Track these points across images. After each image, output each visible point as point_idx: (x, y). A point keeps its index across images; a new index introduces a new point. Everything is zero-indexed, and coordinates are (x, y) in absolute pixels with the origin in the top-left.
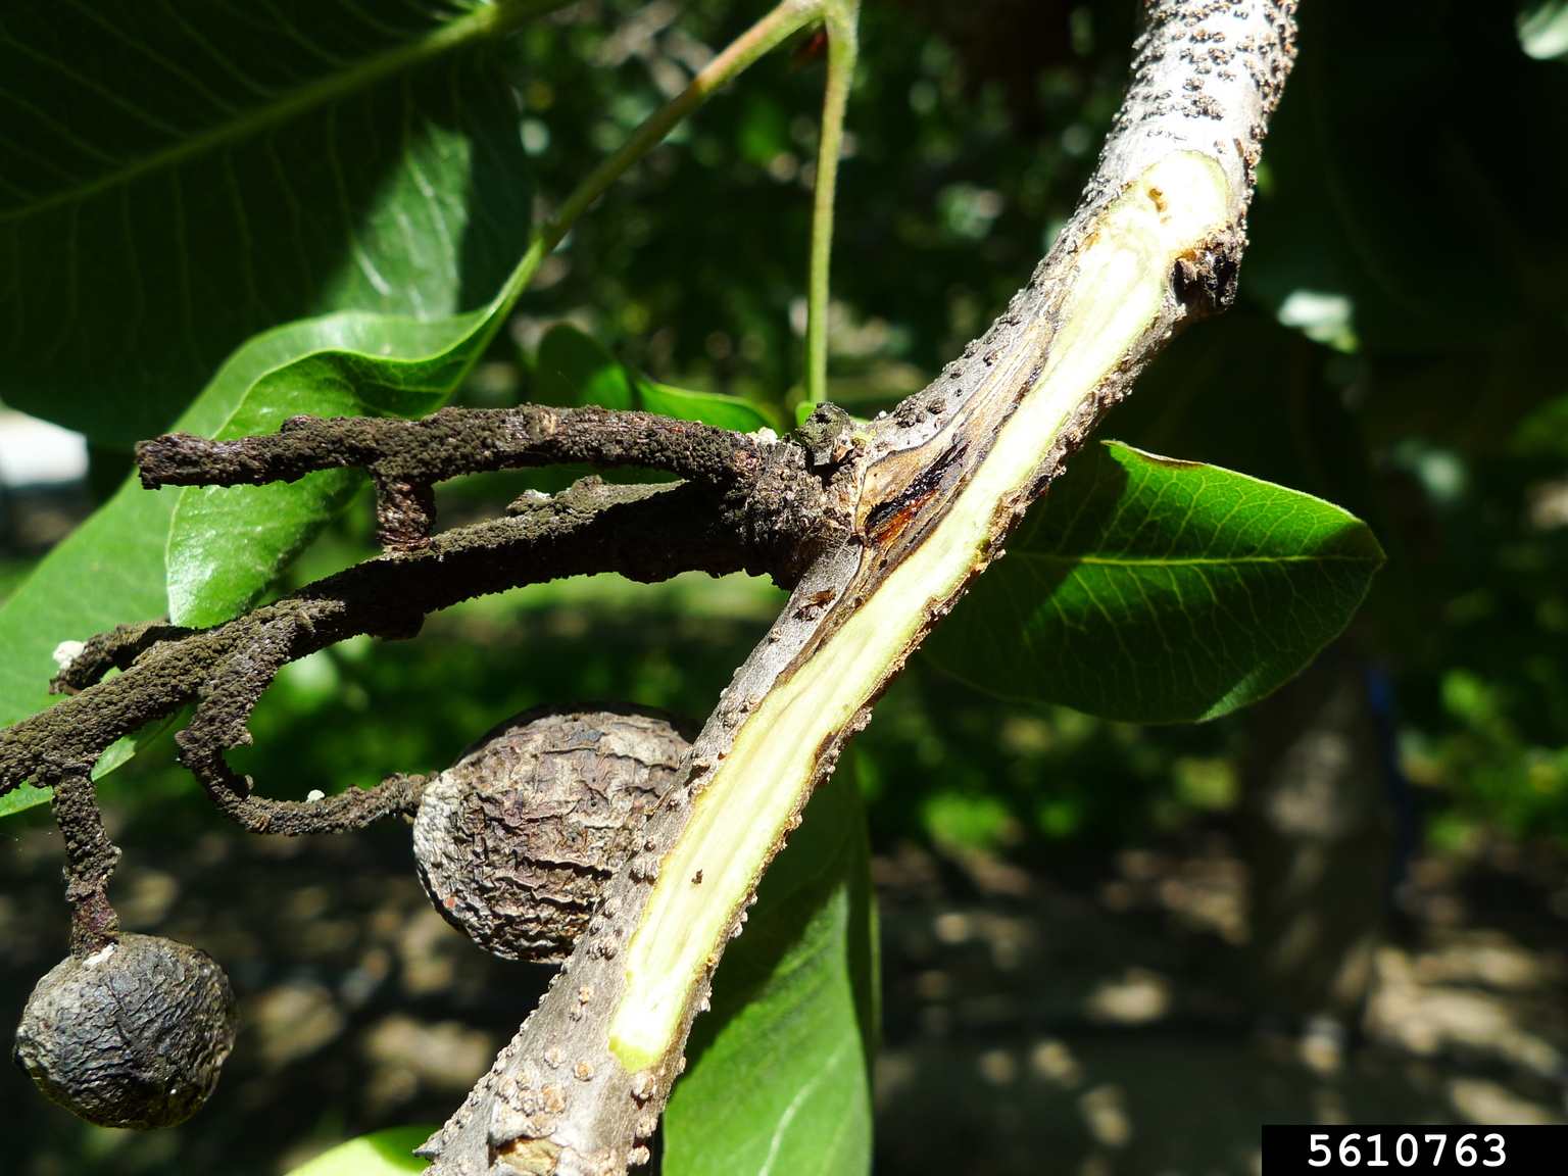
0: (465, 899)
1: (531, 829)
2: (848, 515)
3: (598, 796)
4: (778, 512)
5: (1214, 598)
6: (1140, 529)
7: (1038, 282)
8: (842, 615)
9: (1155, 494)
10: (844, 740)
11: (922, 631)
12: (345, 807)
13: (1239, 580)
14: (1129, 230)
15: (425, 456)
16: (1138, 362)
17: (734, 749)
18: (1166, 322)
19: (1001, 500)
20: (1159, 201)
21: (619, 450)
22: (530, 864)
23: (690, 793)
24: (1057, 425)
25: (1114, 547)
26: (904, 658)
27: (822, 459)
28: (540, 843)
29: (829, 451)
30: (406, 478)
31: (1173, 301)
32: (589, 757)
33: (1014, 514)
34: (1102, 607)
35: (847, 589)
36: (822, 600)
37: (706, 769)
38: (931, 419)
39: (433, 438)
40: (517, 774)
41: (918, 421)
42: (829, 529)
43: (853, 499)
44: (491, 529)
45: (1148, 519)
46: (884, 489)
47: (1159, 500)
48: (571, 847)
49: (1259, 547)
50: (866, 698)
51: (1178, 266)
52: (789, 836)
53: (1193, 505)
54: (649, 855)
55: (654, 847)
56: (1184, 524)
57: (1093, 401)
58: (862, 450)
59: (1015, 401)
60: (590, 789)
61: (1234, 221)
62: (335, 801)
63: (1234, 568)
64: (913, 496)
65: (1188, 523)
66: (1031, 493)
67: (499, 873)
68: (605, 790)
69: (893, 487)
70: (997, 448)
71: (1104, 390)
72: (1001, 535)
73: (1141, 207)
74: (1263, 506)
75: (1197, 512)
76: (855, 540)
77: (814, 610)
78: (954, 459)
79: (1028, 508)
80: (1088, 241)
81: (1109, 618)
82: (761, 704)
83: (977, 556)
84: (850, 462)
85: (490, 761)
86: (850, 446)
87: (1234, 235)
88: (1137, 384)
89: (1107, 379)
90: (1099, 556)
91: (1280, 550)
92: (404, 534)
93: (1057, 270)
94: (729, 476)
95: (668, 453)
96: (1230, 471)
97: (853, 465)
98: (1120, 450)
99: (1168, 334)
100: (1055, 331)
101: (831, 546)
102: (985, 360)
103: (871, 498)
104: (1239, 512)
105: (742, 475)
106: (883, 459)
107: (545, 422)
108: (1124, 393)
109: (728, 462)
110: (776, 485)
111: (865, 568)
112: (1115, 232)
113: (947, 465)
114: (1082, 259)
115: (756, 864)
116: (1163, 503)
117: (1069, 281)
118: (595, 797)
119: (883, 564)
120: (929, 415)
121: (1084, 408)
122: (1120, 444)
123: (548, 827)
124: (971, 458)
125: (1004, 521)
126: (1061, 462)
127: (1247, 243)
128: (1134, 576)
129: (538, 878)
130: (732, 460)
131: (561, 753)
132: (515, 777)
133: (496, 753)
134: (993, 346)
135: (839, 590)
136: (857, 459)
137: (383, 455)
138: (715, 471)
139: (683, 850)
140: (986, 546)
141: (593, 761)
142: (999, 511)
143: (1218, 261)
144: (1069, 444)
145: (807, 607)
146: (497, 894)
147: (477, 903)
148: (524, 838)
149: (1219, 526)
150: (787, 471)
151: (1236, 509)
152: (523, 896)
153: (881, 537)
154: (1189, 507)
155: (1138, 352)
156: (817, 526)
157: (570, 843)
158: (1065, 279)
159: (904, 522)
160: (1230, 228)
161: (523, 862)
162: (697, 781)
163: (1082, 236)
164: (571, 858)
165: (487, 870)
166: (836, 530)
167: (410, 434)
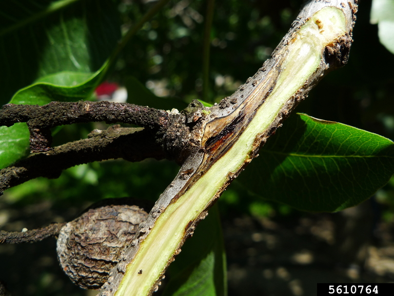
0: (69, 268)
1: (90, 247)
2: (199, 141)
3: (114, 236)
4: (174, 140)
5: (339, 169)
6: (312, 144)
7: (273, 56)
8: (196, 178)
9: (318, 132)
10: (197, 223)
11: (226, 184)
12: (34, 234)
13: (348, 163)
14: (308, 36)
15: (43, 119)
16: (310, 85)
17: (155, 226)
18: (321, 70)
19: (257, 136)
20: (319, 25)
21: (113, 117)
22: (89, 259)
23: (139, 242)
24: (279, 108)
25: (302, 150)
26: (219, 194)
27: (190, 121)
28: (93, 252)
29: (192, 118)
30: (37, 127)
31: (324, 62)
32: (112, 222)
33: (262, 141)
34: (298, 171)
35: (198, 168)
36: (189, 172)
37: (144, 233)
38: (231, 106)
39: (46, 112)
40: (87, 227)
41: (227, 107)
42: (192, 146)
43: (201, 135)
44: (80, 143)
45: (315, 141)
46: (213, 132)
47: (319, 134)
48: (103, 254)
49: (356, 152)
50: (205, 208)
51: (326, 49)
52: (175, 257)
53: (332, 136)
54: (124, 262)
55: (125, 260)
56: (328, 143)
57: (293, 100)
58: (205, 117)
59: (263, 99)
60: (111, 234)
61: (348, 32)
62: (31, 232)
63: (346, 159)
64: (224, 135)
65: (330, 143)
66: (269, 133)
67: (79, 261)
68: (117, 234)
69: (216, 131)
70: (256, 117)
71: (297, 95)
72: (257, 149)
73: (313, 27)
74: (358, 138)
75: (333, 139)
76: (201, 151)
77: (186, 176)
78: (239, 121)
79: (267, 139)
80: (292, 41)
81: (301, 174)
82: (165, 210)
83: (247, 157)
84: (200, 122)
85: (80, 221)
86: (200, 116)
87: (348, 37)
88: (310, 93)
89: (298, 91)
90: (297, 153)
91: (364, 153)
92: (38, 146)
93: (281, 51)
94: (157, 127)
95: (133, 118)
96: (347, 125)
97: (201, 123)
98: (305, 117)
99: (322, 75)
100: (279, 73)
101: (193, 152)
102: (253, 84)
103: (207, 135)
104: (349, 139)
105: (162, 126)
106: (213, 121)
107: (86, 107)
108: (305, 97)
109: (156, 121)
110: (174, 129)
111: (205, 161)
112: (302, 37)
113: (237, 123)
114: (290, 47)
115: (162, 267)
116: (321, 136)
117: (285, 55)
118: (112, 236)
119: (212, 159)
120: (231, 104)
121: (289, 102)
122: (305, 114)
123: (96, 247)
124: (246, 120)
125: (258, 144)
126: (281, 122)
127: (353, 41)
128: (310, 161)
129: (92, 264)
130: (158, 121)
131: (103, 220)
132: (86, 228)
133: (83, 219)
134: (256, 79)
135: (195, 168)
136: (203, 121)
137: (30, 118)
138: (151, 124)
139: (135, 262)
140: (251, 153)
141: (114, 223)
142: (256, 140)
143: (341, 47)
144: (283, 115)
145: (183, 175)
146: (79, 268)
147: (73, 271)
148: (87, 250)
149: (341, 144)
150: (178, 125)
151: (348, 138)
152: (87, 270)
153: (211, 149)
154: (330, 137)
155: (310, 81)
156: (187, 145)
157: (103, 252)
158: (283, 54)
159: (220, 144)
160: (346, 35)
161: (87, 259)
162: (141, 237)
163: (290, 38)
164: (103, 257)
165: (75, 260)
166: (194, 147)
167: (39, 111)
